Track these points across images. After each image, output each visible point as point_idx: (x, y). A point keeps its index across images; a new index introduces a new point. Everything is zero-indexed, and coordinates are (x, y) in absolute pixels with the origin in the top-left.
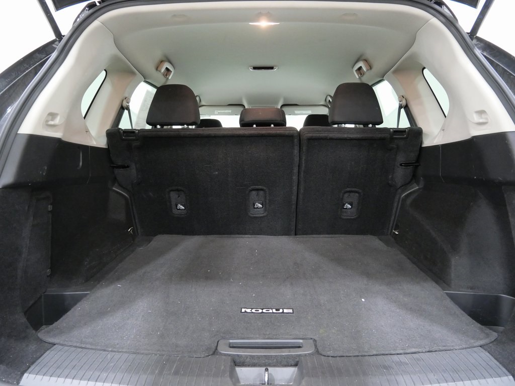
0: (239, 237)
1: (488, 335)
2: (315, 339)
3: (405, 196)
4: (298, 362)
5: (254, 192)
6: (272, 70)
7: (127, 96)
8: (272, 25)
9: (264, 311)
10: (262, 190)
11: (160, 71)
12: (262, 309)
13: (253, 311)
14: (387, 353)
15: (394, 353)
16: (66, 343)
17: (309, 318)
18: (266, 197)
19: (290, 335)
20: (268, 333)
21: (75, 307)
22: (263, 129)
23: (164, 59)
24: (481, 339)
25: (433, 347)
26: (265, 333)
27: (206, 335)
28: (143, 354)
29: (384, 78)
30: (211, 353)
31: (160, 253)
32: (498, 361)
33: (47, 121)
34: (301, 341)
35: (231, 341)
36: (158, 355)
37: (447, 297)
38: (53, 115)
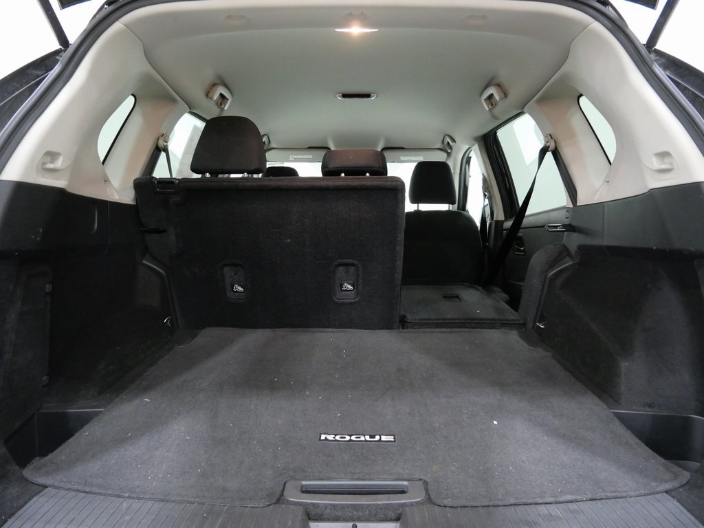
0: (320, 332)
1: (676, 476)
2: (426, 480)
3: (554, 274)
4: (400, 514)
5: (341, 268)
6: (369, 99)
7: (164, 132)
8: (367, 33)
9: (353, 438)
10: (352, 265)
11: (211, 98)
12: (350, 436)
13: (338, 438)
14: (530, 501)
15: (541, 501)
16: (62, 484)
17: (418, 449)
18: (358, 275)
19: (390, 474)
20: (358, 471)
21: (82, 431)
22: (356, 179)
23: (217, 81)
24: (667, 481)
25: (597, 494)
26: (353, 471)
27: (268, 473)
28: (174, 501)
29: (524, 110)
30: (274, 501)
31: (209, 353)
32: (692, 514)
33: (44, 164)
34: (405, 483)
35: (304, 483)
36: (196, 504)
37: (615, 418)
38: (52, 155)
